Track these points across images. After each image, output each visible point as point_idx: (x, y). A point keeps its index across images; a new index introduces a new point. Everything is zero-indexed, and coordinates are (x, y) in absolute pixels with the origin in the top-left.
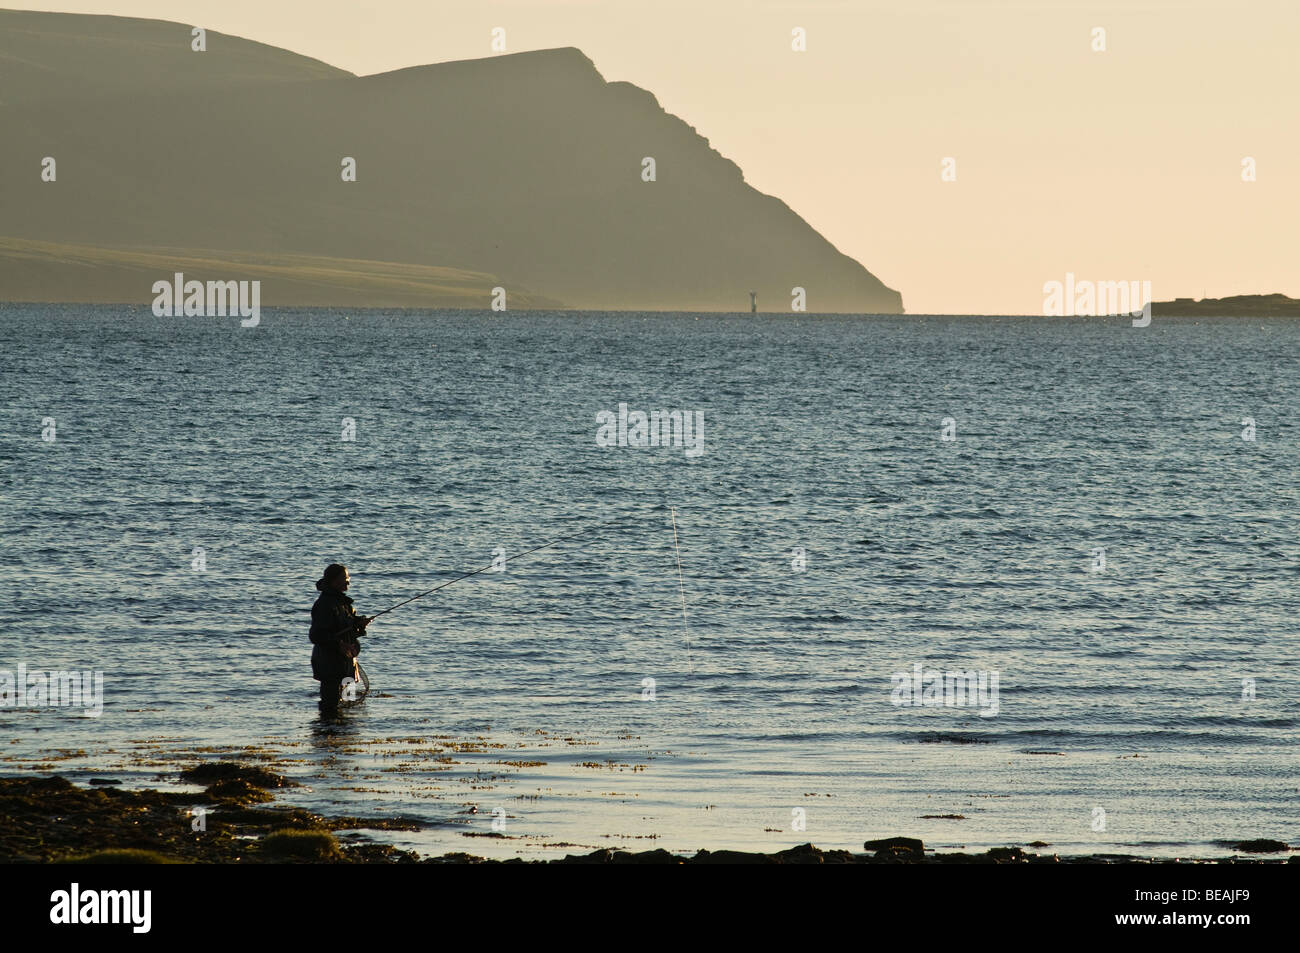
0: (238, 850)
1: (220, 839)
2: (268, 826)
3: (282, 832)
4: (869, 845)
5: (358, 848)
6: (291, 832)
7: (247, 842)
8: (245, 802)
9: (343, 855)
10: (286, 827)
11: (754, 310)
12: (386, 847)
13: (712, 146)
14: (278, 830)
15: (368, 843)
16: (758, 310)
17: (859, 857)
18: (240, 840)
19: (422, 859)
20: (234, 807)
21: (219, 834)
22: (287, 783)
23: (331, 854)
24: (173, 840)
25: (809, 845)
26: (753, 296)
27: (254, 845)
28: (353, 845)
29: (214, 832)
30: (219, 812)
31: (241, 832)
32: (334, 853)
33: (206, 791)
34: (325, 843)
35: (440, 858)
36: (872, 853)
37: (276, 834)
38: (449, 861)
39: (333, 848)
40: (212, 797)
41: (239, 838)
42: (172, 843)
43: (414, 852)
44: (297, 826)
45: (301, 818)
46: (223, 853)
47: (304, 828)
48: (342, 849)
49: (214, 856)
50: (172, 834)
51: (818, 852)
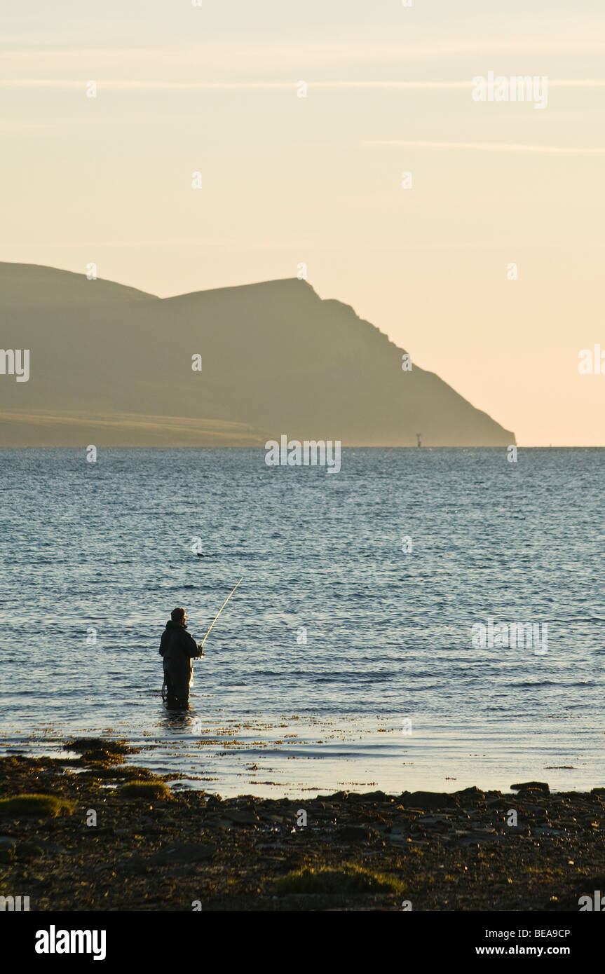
0: (104, 794)
1: (92, 788)
2: (123, 779)
3: (132, 782)
4: (513, 787)
5: (181, 792)
6: (138, 783)
7: (109, 790)
8: (107, 765)
9: (172, 798)
10: (135, 780)
11: (419, 445)
12: (199, 792)
13: (391, 339)
14: (130, 782)
15: (188, 790)
16: (422, 445)
17: (508, 796)
18: (105, 789)
19: (223, 799)
20: (99, 767)
21: (91, 785)
22: (133, 751)
23: (164, 797)
24: (62, 789)
25: (475, 788)
26: (418, 435)
27: (115, 791)
28: (178, 791)
29: (88, 783)
30: (91, 770)
31: (106, 784)
32: (166, 796)
33: (81, 757)
34: (161, 789)
35: (235, 799)
36: (515, 792)
37: (128, 784)
38: (241, 800)
39: (165, 793)
40: (85, 761)
41: (104, 787)
42: (61, 791)
43: (218, 795)
44: (141, 779)
45: (145, 774)
46: (95, 797)
47: (146, 780)
48: (171, 794)
49: (90, 799)
50: (61, 785)
51: (480, 792)
